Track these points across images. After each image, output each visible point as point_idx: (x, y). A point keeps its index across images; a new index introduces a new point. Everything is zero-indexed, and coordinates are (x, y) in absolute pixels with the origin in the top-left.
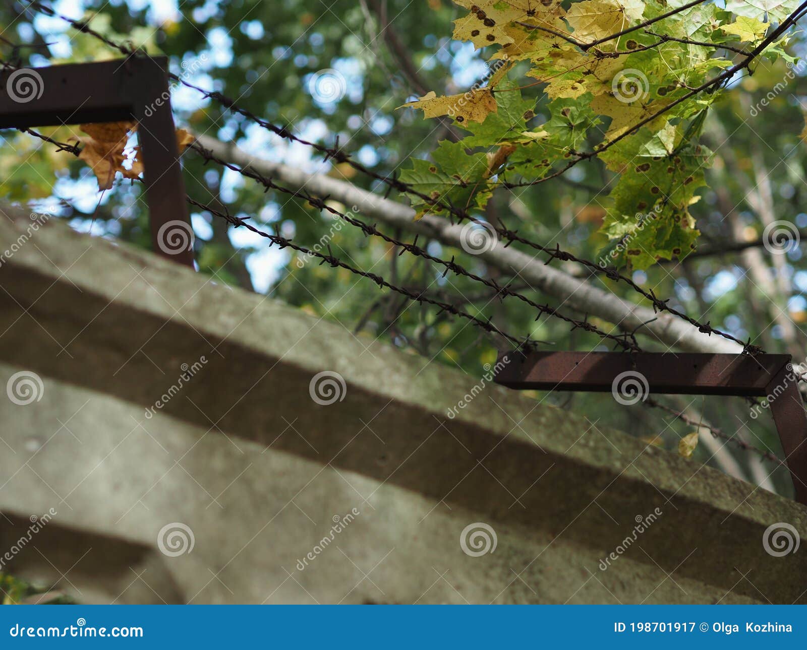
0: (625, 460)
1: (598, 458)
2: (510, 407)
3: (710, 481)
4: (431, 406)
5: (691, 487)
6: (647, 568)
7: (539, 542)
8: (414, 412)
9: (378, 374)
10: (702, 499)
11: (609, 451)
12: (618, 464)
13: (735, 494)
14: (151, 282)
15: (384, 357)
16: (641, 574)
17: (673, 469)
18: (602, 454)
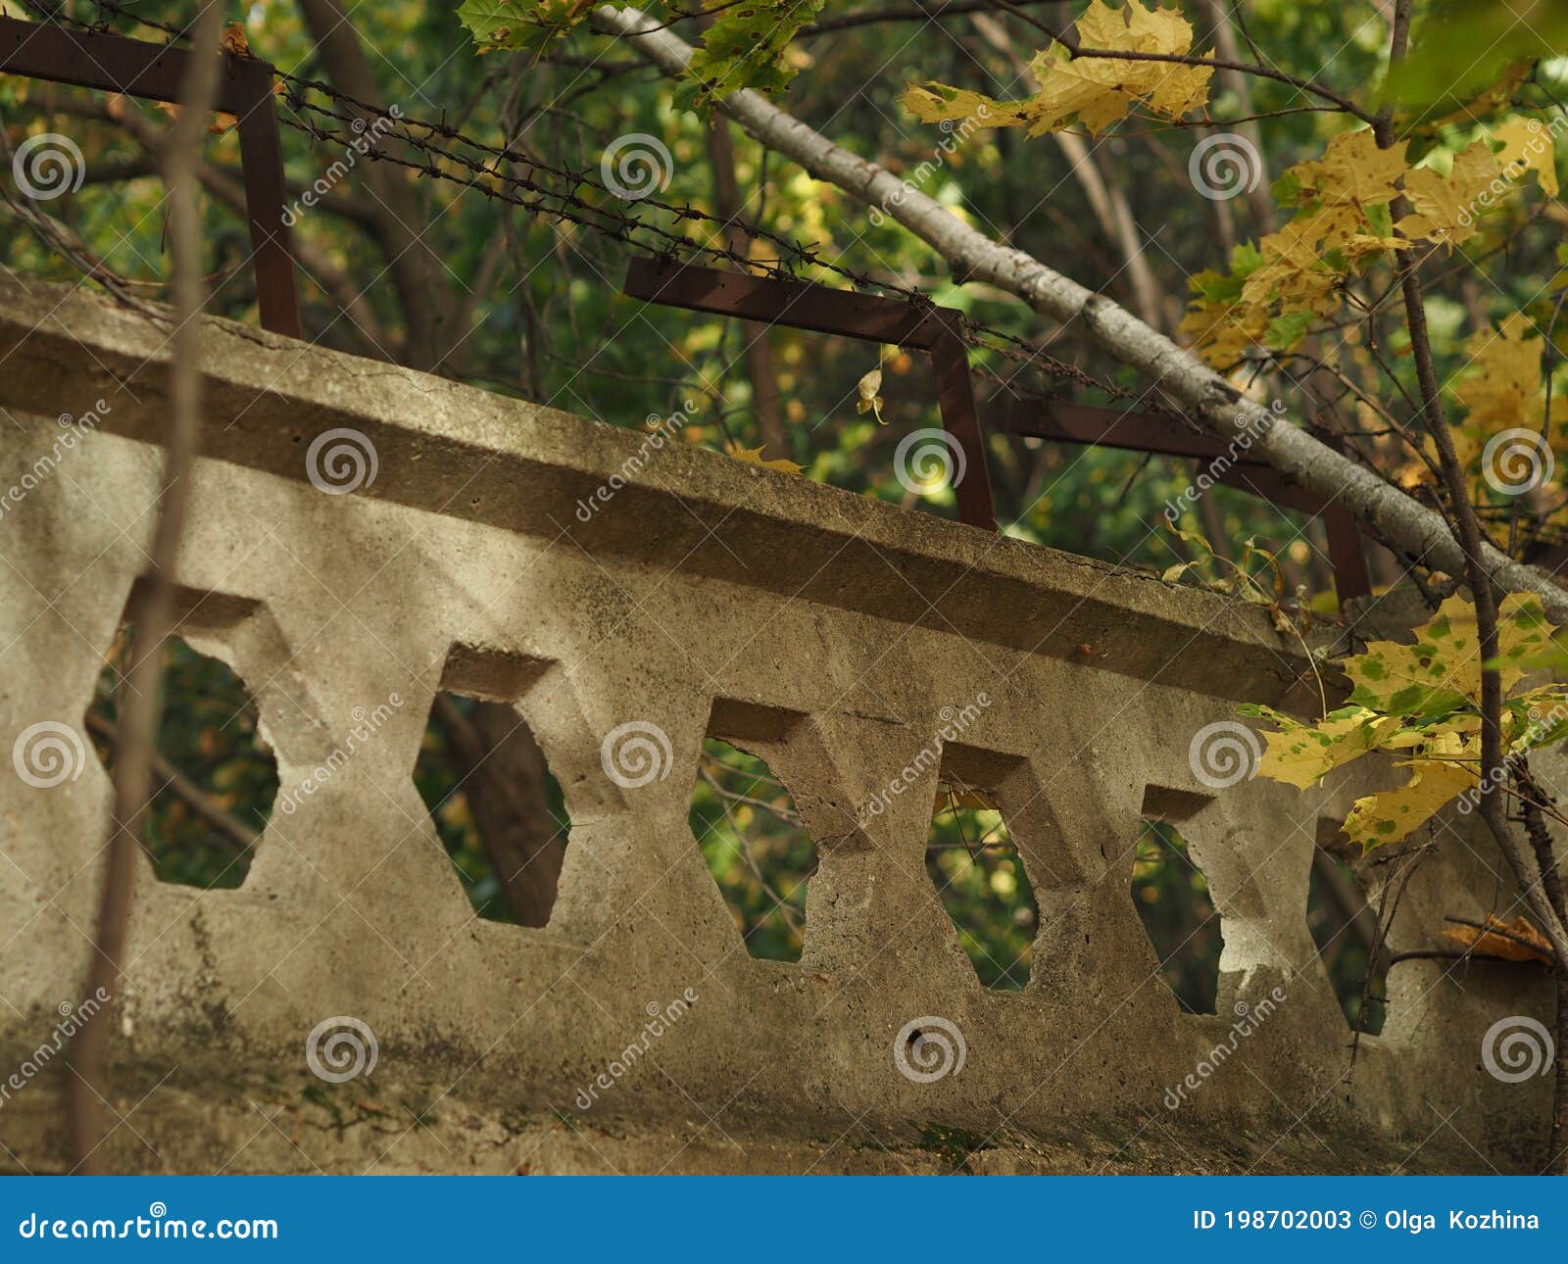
0: (724, 487)
1: (696, 490)
2: (606, 442)
3: (819, 500)
4: (524, 453)
5: (796, 508)
6: (746, 589)
7: (631, 570)
8: (509, 459)
9: (474, 425)
10: (807, 521)
11: (708, 478)
12: (716, 493)
13: (847, 510)
14: (265, 361)
15: (481, 406)
16: (739, 596)
17: (778, 491)
18: (701, 483)
